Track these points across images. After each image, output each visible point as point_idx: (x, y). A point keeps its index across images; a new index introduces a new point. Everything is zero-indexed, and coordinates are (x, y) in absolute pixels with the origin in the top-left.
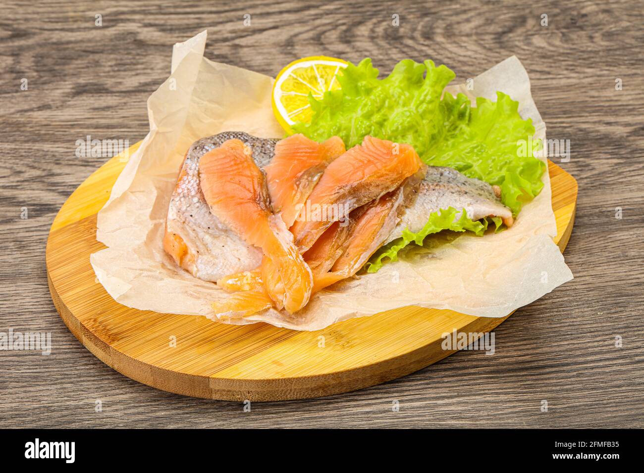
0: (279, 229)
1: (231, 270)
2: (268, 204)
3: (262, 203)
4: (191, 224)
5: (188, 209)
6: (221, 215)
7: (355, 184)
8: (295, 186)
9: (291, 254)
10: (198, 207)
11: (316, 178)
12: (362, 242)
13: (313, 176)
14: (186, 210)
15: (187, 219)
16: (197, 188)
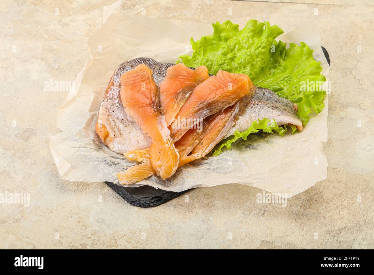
0: (162, 127)
1: (133, 148)
2: (158, 107)
3: (155, 107)
4: (112, 117)
5: (112, 107)
6: (130, 113)
7: (210, 101)
8: (175, 99)
9: (168, 143)
10: (117, 106)
11: (187, 95)
12: (211, 136)
13: (186, 93)
14: (111, 107)
15: (111, 113)
16: (118, 94)
